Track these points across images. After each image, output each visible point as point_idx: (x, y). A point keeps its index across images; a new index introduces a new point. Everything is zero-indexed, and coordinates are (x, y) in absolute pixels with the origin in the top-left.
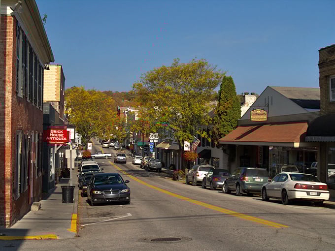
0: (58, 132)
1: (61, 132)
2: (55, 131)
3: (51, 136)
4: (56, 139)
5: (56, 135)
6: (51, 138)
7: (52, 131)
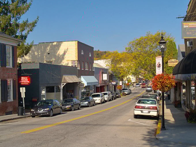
0: (25, 78)
1: (27, 78)
2: (24, 78)
3: (22, 81)
4: (24, 82)
5: (24, 80)
6: (22, 82)
7: (22, 78)
